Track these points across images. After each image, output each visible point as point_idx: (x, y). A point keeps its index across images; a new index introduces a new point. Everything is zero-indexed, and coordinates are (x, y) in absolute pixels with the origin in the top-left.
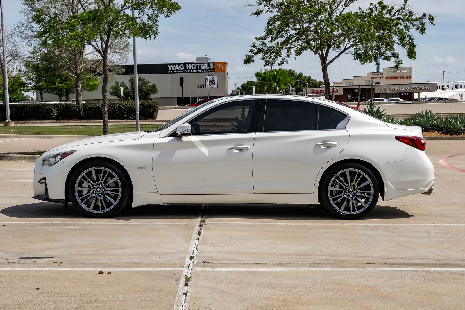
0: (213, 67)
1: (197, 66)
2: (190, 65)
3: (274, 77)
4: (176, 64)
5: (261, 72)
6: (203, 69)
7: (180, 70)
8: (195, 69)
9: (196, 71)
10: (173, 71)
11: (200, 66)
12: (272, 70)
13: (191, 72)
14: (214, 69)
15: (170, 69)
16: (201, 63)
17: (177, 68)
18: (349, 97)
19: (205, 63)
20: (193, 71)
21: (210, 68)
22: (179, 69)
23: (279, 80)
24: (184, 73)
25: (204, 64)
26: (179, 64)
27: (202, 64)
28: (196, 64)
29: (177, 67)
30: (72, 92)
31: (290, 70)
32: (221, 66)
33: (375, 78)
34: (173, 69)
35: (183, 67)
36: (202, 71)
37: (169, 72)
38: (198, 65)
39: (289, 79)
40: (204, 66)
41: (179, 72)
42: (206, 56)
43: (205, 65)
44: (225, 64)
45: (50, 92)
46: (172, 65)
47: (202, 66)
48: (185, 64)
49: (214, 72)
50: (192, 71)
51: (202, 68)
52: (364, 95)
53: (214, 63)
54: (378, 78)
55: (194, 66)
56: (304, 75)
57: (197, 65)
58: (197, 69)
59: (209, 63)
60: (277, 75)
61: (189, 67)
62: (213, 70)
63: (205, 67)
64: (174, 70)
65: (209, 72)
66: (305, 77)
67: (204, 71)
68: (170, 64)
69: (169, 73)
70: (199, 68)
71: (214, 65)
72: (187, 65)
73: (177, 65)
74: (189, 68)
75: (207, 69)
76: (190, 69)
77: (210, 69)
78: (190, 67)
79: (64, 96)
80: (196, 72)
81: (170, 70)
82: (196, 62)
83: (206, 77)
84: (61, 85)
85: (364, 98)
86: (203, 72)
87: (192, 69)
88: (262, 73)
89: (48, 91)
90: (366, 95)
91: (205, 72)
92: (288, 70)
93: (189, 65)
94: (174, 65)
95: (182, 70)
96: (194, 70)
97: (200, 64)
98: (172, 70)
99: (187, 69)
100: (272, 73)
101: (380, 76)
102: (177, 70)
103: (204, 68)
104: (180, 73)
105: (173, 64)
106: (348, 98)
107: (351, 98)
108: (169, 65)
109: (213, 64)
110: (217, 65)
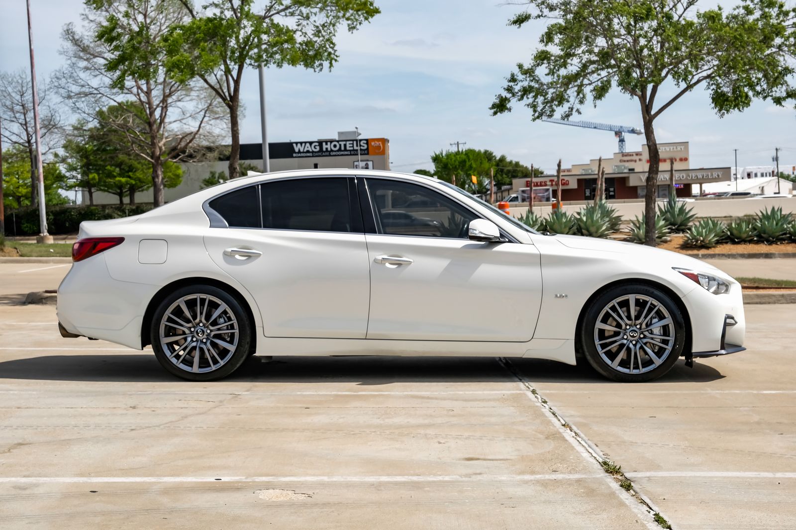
0: (366, 146)
1: (340, 145)
2: (329, 143)
3: (463, 163)
4: (305, 143)
5: (442, 154)
6: (350, 151)
7: (313, 152)
8: (338, 151)
9: (338, 153)
10: (302, 155)
11: (345, 145)
12: (459, 151)
13: (330, 155)
14: (367, 149)
15: (297, 150)
16: (346, 141)
17: (308, 149)
18: (588, 194)
19: (353, 141)
20: (334, 153)
21: (362, 148)
22: (311, 150)
23: (471, 167)
24: (320, 156)
25: (351, 142)
26: (311, 143)
27: (348, 143)
28: (338, 141)
29: (308, 147)
30: (140, 189)
31: (486, 152)
32: (379, 144)
33: (628, 161)
34: (302, 150)
35: (318, 148)
36: (349, 153)
37: (294, 155)
38: (342, 143)
39: (486, 165)
40: (351, 145)
41: (311, 155)
42: (357, 128)
43: (353, 144)
44: (384, 141)
45: (104, 191)
46: (299, 145)
47: (348, 146)
48: (320, 143)
49: (368, 154)
50: (332, 154)
51: (348, 148)
52: (612, 189)
53: (367, 140)
54: (632, 161)
55: (335, 146)
56: (508, 159)
57: (340, 143)
58: (340, 150)
59: (361, 140)
60: (467, 160)
61: (327, 146)
62: (366, 152)
63: (353, 147)
64: (303, 152)
65: (361, 154)
66: (511, 162)
67: (352, 153)
68: (297, 143)
69: (296, 157)
70: (343, 148)
71: (367, 144)
72: (324, 144)
73: (308, 145)
74: (327, 149)
75: (357, 150)
76: (329, 149)
77: (361, 150)
78: (328, 146)
79: (127, 196)
80: (338, 155)
81: (296, 153)
82: (337, 139)
83: (356, 163)
84: (123, 180)
85: (612, 193)
86: (351, 155)
87: (332, 151)
88: (443, 156)
89: (102, 188)
90: (614, 189)
91: (353, 155)
92: (482, 151)
93: (327, 144)
94: (303, 144)
95: (316, 152)
96: (335, 151)
97: (345, 143)
98: (299, 152)
99: (324, 149)
100: (458, 157)
101: (635, 158)
102: (308, 152)
103: (352, 148)
104: (313, 156)
105: (301, 143)
106: (585, 194)
107: (590, 193)
108: (294, 145)
109: (365, 142)
110: (373, 143)
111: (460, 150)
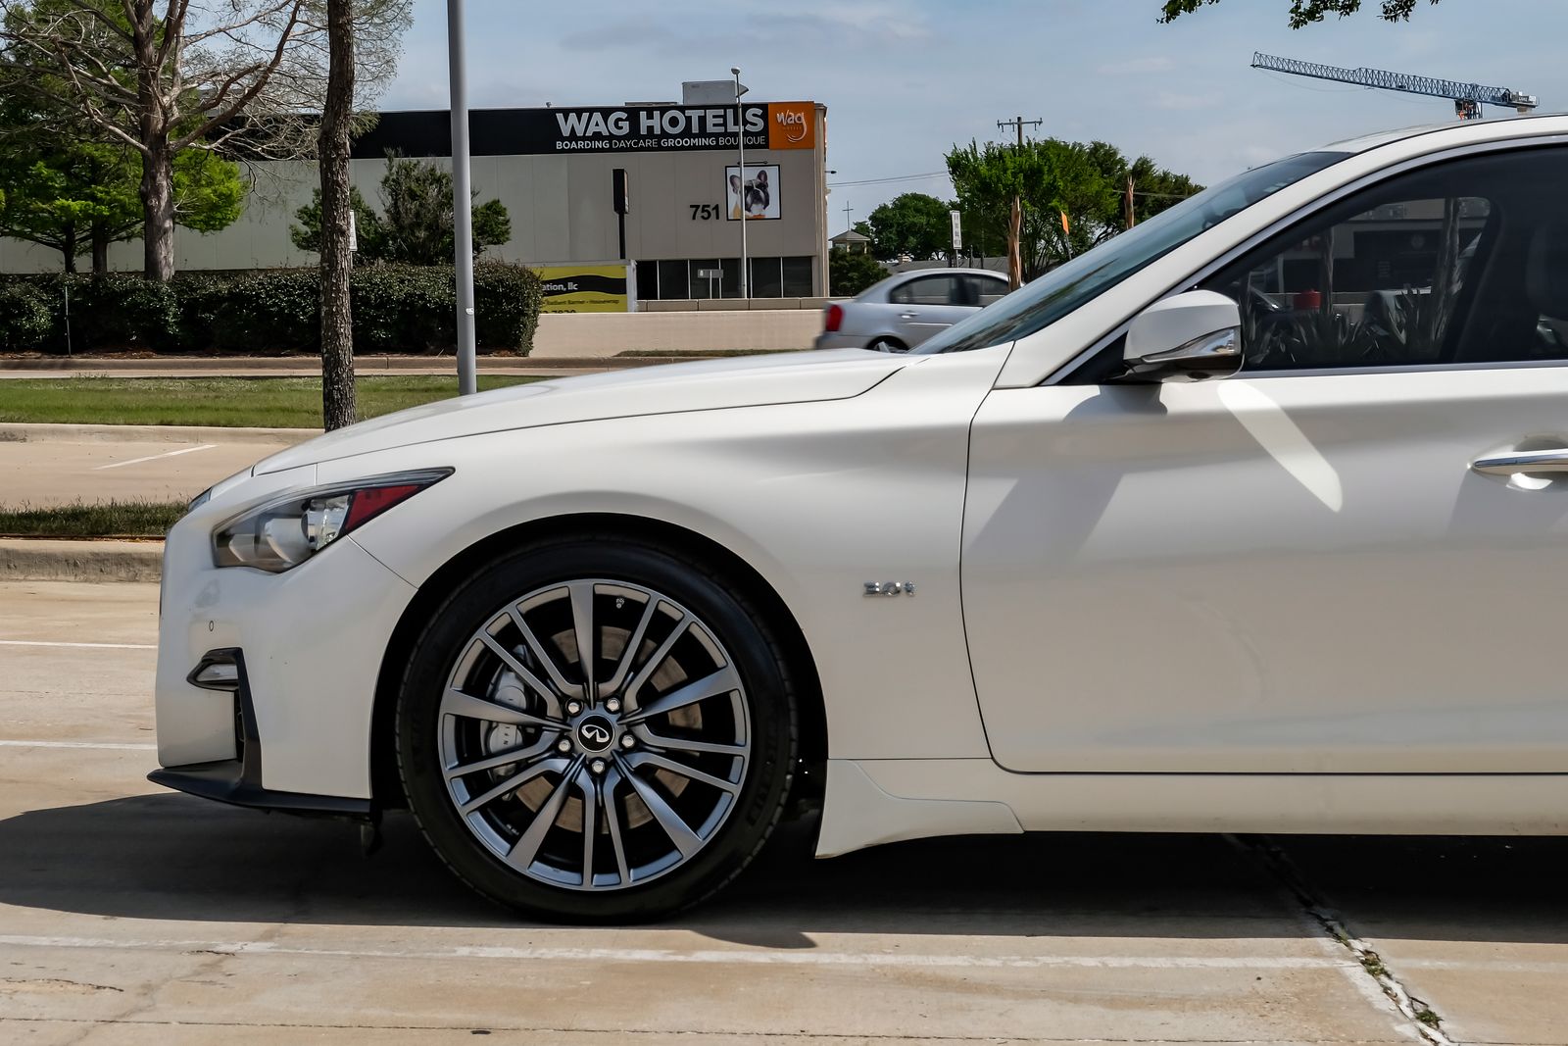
0: (761, 124)
1: (689, 119)
2: (657, 114)
3: (1033, 175)
4: (591, 111)
5: (974, 151)
6: (717, 135)
7: (611, 137)
8: (681, 135)
9: (682, 142)
10: (581, 144)
11: (702, 120)
12: (1020, 145)
13: (660, 148)
14: (765, 132)
15: (566, 132)
16: (705, 107)
17: (597, 129)
19: (725, 107)
20: (671, 143)
21: (749, 127)
22: (605, 133)
23: (1052, 190)
24: (630, 149)
25: (721, 112)
26: (606, 112)
27: (710, 113)
28: (682, 109)
29: (597, 124)
30: (124, 234)
31: (1097, 147)
32: (799, 119)
34: (580, 133)
35: (626, 125)
36: (711, 142)
37: (559, 145)
38: (695, 115)
39: (1096, 184)
40: (721, 121)
41: (605, 144)
42: (735, 72)
43: (724, 117)
44: (814, 111)
45: (21, 235)
46: (573, 116)
47: (710, 121)
48: (632, 112)
49: (766, 146)
50: (664, 143)
51: (710, 129)
53: (764, 107)
55: (674, 122)
56: (1159, 169)
57: (688, 113)
58: (687, 133)
59: (746, 107)
60: (1046, 169)
61: (650, 123)
62: (761, 140)
63: (725, 124)
64: (584, 138)
65: (746, 147)
66: (1165, 178)
67: (722, 141)
68: (566, 112)
69: (562, 151)
70: (695, 129)
71: (764, 117)
72: (643, 114)
73: (597, 116)
74: (650, 128)
75: (735, 135)
76: (657, 131)
77: (746, 133)
78: (655, 122)
79: (86, 250)
80: (682, 148)
81: (563, 139)
82: (681, 103)
83: (732, 172)
84: (76, 205)
86: (717, 147)
87: (664, 134)
88: (976, 158)
89: (16, 228)
91: (725, 147)
92: (1087, 145)
93: (650, 117)
94: (585, 115)
95: (620, 138)
96: (674, 137)
97: (701, 112)
98: (573, 136)
99: (643, 131)
102: (597, 136)
103: (721, 129)
104: (610, 150)
105: (579, 112)
108: (560, 116)
109: (759, 112)
110: (780, 117)
111: (1025, 142)
